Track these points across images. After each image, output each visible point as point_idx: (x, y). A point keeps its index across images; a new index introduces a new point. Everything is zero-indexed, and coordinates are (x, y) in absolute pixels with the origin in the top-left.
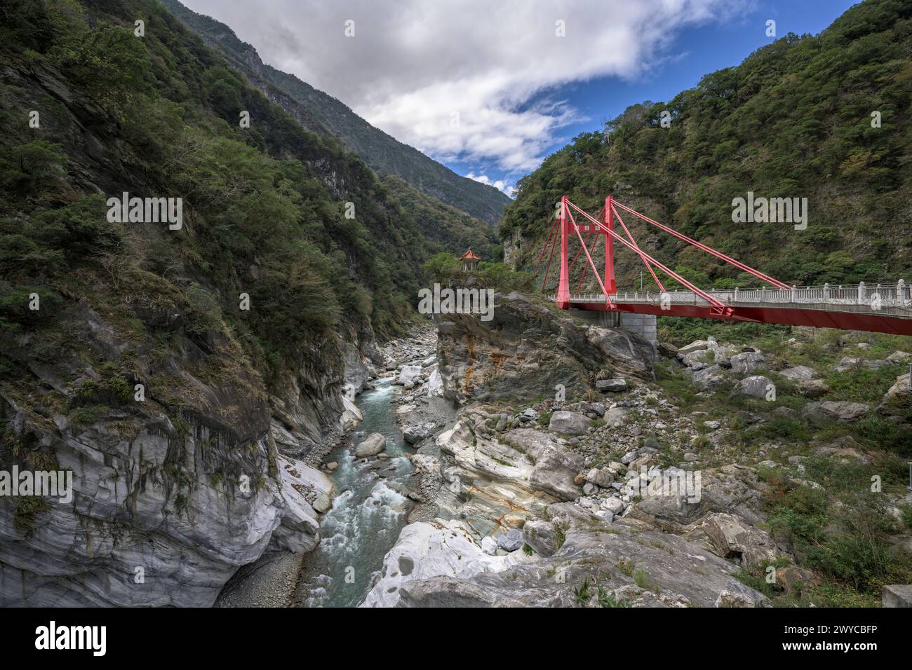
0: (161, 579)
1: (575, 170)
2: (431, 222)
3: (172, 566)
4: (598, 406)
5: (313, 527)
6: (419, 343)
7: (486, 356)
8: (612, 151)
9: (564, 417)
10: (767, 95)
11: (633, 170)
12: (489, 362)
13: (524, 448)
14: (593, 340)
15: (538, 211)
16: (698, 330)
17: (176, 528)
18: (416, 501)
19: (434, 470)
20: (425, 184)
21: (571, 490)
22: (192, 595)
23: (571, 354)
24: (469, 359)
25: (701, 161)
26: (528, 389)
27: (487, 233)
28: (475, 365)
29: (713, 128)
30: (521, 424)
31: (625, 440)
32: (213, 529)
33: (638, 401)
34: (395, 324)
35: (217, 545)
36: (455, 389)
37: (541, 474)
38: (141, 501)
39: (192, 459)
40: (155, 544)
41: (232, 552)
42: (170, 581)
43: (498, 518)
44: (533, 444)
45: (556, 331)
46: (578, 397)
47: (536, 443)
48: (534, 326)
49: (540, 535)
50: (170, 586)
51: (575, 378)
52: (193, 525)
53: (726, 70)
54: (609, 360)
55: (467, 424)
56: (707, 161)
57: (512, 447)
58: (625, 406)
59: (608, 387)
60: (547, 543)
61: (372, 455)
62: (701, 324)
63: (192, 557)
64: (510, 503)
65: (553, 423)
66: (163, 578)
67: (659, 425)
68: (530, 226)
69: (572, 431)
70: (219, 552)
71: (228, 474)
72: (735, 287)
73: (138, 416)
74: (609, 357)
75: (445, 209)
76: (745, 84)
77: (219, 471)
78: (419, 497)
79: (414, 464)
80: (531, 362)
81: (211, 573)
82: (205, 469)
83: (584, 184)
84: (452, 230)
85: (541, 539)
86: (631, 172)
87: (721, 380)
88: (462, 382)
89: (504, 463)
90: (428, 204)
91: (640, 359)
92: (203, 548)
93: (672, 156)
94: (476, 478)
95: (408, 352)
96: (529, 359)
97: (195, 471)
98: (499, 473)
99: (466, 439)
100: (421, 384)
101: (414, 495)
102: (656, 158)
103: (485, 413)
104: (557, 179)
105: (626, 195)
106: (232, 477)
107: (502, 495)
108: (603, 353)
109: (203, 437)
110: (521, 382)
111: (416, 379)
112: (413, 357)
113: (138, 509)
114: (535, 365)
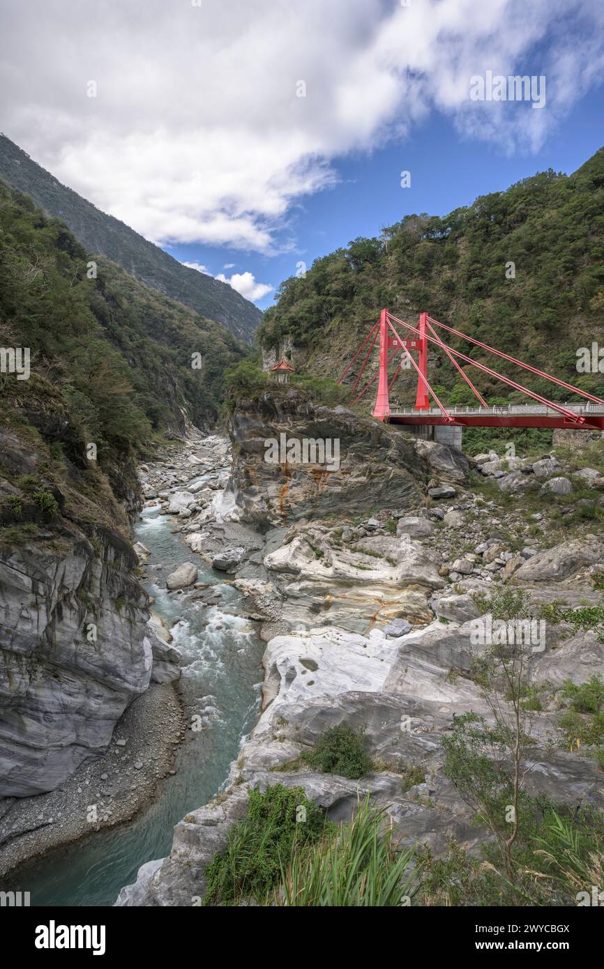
0: (70, 716)
1: (353, 278)
2: (155, 321)
3: (78, 700)
4: (437, 510)
5: (179, 654)
6: (171, 468)
7: (305, 473)
8: (391, 261)
9: (413, 522)
10: (532, 226)
11: (412, 284)
12: (309, 479)
13: (380, 553)
14: (421, 452)
15: (314, 320)
16: (479, 445)
17: (85, 659)
18: (260, 620)
19: (267, 591)
20: (139, 271)
21: (441, 580)
22: (97, 729)
23: (402, 466)
24: (282, 477)
25: (473, 283)
26: (358, 502)
27: (226, 339)
28: (290, 484)
29: (484, 251)
30: (368, 533)
31: (471, 536)
32: (120, 656)
33: (469, 504)
34: (141, 445)
35: (123, 674)
36: (266, 510)
37: (415, 569)
38: (60, 630)
39: (97, 583)
40: (62, 679)
41: (135, 680)
42: (77, 717)
43: (372, 615)
44: (390, 549)
45: (387, 445)
46: (416, 505)
47: (392, 547)
48: (362, 440)
49: (458, 606)
50: (77, 721)
51: (410, 487)
52: (101, 654)
53: (498, 194)
54: (434, 471)
55: (305, 540)
56: (479, 283)
57: (367, 554)
58: (460, 509)
59: (441, 494)
60: (466, 611)
61: (187, 586)
62: (481, 439)
63: (97, 689)
64: (380, 601)
65: (401, 528)
66: (71, 714)
67: (495, 521)
68: (304, 336)
69: (421, 534)
70: (125, 681)
71: (130, 598)
72: (508, 405)
73: (63, 535)
74: (434, 467)
75: (173, 307)
76: (513, 212)
77: (121, 595)
78: (261, 617)
79: (239, 589)
80: (358, 476)
81: (112, 705)
82: (111, 593)
83: (365, 293)
84: (182, 332)
85: (459, 609)
86: (410, 286)
87: (527, 484)
88: (276, 502)
89: (364, 569)
90: (151, 297)
91: (459, 469)
92: (111, 677)
93: (448, 274)
94: (332, 588)
95: (165, 478)
96: (355, 473)
97: (101, 595)
98: (363, 577)
99: (307, 555)
100: (200, 512)
101: (256, 615)
102: (433, 274)
103: (324, 528)
104: (334, 286)
105: (406, 310)
106: (133, 600)
107: (368, 596)
108: (429, 465)
109: (109, 558)
110: (349, 496)
111: (192, 506)
112: (172, 484)
113: (58, 640)
114: (363, 479)
